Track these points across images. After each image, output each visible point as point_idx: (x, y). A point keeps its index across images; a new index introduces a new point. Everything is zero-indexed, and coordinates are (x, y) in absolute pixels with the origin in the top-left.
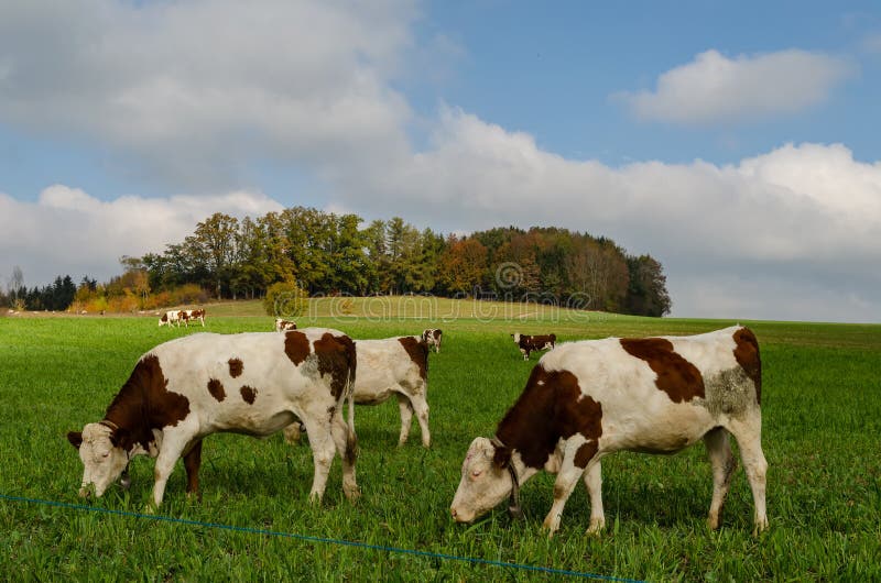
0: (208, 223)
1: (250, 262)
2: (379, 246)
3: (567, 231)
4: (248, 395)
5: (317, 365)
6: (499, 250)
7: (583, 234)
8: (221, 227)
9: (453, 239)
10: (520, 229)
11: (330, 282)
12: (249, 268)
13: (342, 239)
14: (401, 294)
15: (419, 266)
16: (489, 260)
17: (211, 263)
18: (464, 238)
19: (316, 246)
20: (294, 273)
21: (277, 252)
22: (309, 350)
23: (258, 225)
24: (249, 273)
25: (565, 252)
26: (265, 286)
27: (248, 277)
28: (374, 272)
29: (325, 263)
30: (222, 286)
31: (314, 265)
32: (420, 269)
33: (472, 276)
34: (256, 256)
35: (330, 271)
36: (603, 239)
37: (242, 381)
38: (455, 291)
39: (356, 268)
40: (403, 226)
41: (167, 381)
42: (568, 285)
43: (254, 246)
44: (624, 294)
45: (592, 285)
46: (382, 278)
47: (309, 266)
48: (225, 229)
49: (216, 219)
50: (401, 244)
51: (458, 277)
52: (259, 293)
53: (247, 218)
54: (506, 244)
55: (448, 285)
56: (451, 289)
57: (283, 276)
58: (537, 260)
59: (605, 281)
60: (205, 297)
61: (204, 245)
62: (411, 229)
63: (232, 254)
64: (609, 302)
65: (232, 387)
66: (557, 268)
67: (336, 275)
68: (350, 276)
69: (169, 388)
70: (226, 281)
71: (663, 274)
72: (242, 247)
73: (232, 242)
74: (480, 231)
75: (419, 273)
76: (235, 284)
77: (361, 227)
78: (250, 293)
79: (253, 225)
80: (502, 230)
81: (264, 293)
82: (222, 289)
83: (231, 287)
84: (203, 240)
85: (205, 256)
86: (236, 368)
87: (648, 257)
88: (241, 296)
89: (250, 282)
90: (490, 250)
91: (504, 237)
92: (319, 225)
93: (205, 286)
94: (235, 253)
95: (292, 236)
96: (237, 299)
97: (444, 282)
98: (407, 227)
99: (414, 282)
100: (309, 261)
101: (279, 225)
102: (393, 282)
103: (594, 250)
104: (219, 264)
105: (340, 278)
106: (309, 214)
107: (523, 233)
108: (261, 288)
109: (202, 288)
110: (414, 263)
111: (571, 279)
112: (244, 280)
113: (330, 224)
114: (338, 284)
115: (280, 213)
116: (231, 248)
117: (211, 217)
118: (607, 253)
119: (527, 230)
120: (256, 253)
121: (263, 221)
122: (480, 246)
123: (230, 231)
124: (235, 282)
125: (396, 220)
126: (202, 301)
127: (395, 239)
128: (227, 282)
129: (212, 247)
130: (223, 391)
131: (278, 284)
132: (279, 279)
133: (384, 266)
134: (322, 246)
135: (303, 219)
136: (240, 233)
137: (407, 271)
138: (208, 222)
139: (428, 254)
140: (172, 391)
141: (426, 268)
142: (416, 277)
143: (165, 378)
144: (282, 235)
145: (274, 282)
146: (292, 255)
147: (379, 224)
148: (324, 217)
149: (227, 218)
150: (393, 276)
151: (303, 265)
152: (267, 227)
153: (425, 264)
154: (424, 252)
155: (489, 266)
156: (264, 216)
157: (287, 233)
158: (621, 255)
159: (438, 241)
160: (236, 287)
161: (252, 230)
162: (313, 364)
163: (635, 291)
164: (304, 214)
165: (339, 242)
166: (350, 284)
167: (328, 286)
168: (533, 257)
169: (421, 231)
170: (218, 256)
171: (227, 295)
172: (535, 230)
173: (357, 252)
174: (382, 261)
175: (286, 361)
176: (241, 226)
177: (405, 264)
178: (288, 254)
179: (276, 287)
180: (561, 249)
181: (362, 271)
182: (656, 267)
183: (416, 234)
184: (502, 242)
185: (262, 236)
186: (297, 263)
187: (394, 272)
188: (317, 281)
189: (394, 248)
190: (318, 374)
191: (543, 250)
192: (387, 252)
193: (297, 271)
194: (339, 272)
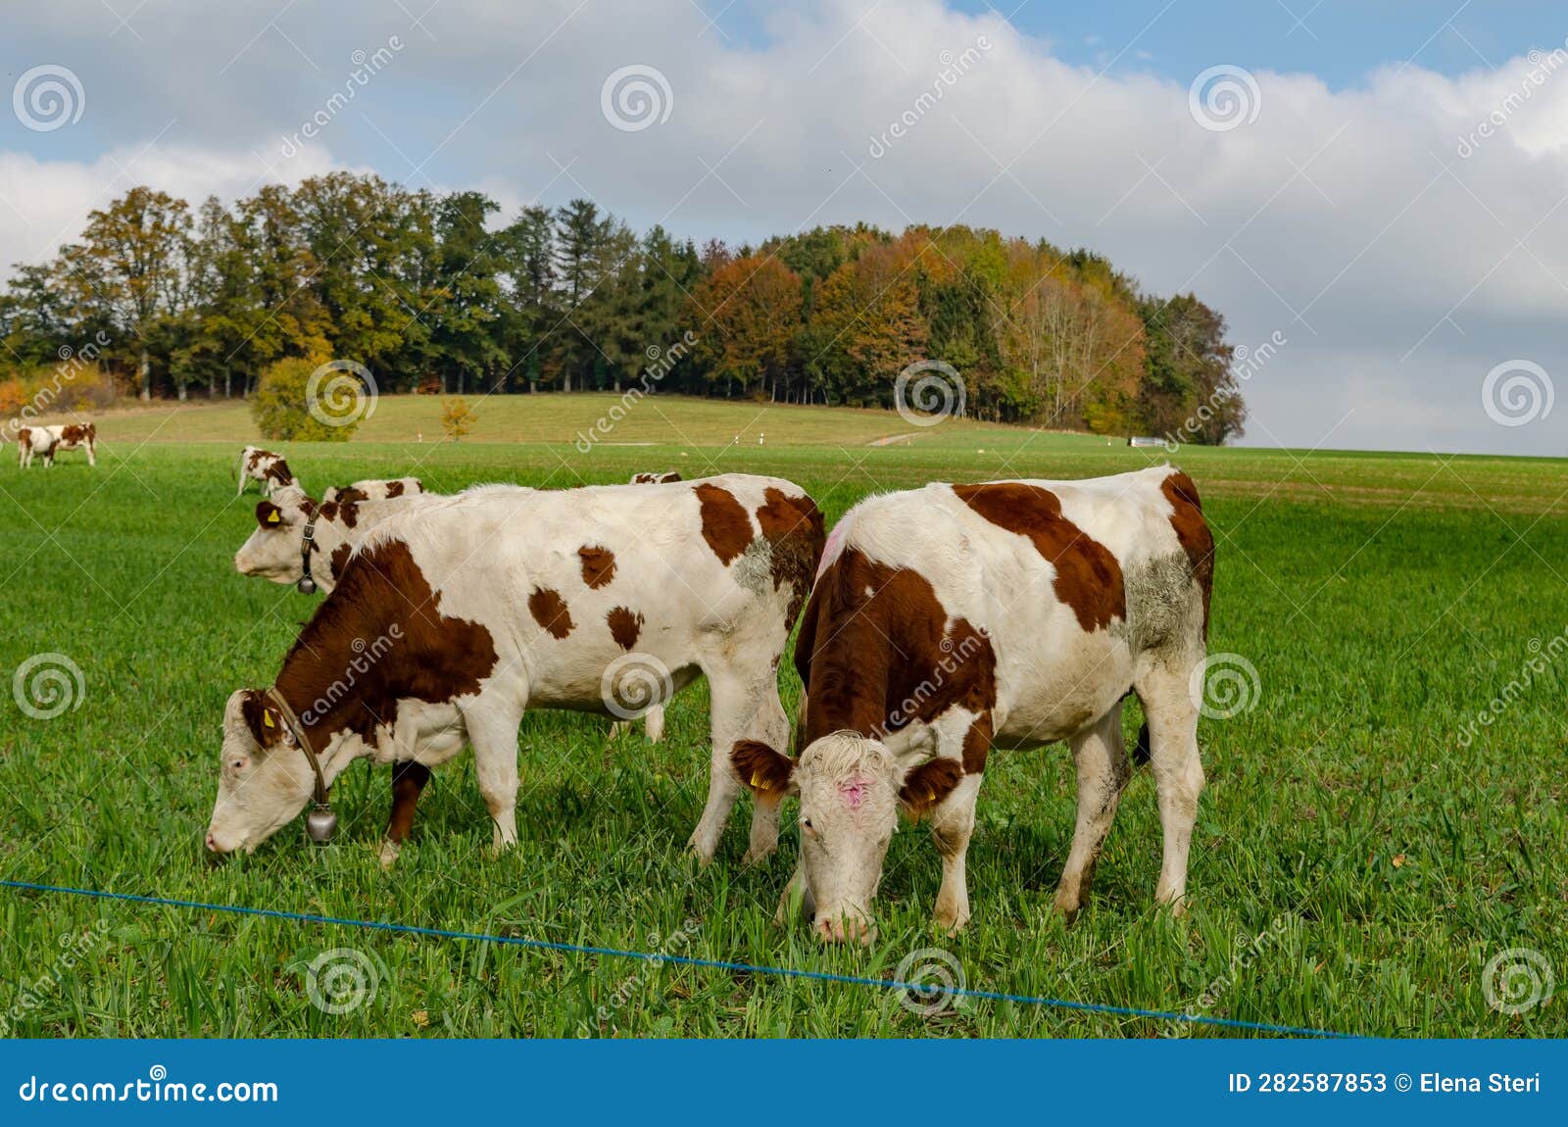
0: (115, 212)
1: (221, 308)
2: (536, 269)
3: (993, 236)
4: (625, 628)
5: (769, 565)
6: (829, 282)
7: (1033, 242)
8: (148, 221)
9: (717, 254)
10: (882, 230)
11: (417, 357)
12: (215, 323)
13: (447, 252)
14: (593, 388)
15: (635, 319)
16: (806, 304)
17: (123, 311)
18: (746, 252)
19: (381, 271)
20: (329, 337)
21: (287, 284)
22: (750, 531)
23: (239, 218)
24: (218, 335)
25: (991, 287)
26: (254, 367)
27: (215, 346)
28: (526, 334)
29: (405, 311)
30: (151, 364)
31: (378, 316)
32: (638, 327)
33: (763, 345)
34: (233, 294)
35: (419, 332)
36: (1082, 255)
37: (611, 597)
38: (722, 381)
39: (482, 324)
40: (598, 221)
41: (438, 595)
42: (995, 368)
43: (230, 267)
44: (1132, 390)
45: (1054, 368)
46: (544, 348)
47: (367, 319)
48: (157, 226)
49: (136, 200)
50: (590, 266)
51: (730, 348)
52: (241, 385)
53: (213, 199)
54: (848, 267)
55: (707, 365)
56: (712, 375)
57: (301, 341)
58: (922, 306)
59: (1086, 357)
60: (111, 393)
61: (107, 265)
62: (614, 232)
63: (175, 288)
64: (1095, 408)
65: (589, 608)
66: (969, 326)
67: (434, 340)
68: (463, 341)
69: (445, 609)
70: (161, 353)
71: (1226, 340)
72: (201, 271)
73: (176, 260)
74: (782, 234)
75: (634, 335)
76: (184, 361)
77: (493, 224)
78: (220, 383)
79: (228, 217)
80: (840, 232)
81: (253, 383)
82: (152, 374)
83: (174, 370)
84: (104, 252)
85: (108, 294)
86: (597, 565)
87: (1191, 299)
88: (197, 390)
89: (221, 357)
90: (808, 283)
91: (844, 250)
92: (388, 216)
93: (112, 366)
94: (183, 287)
95: (323, 244)
96: (189, 398)
97: (697, 359)
98: (606, 225)
99: (624, 358)
100: (365, 307)
101: (291, 219)
102: (573, 358)
103: (1058, 284)
104: (144, 312)
105: (442, 350)
106: (367, 190)
107: (887, 239)
108: (249, 373)
109: (103, 370)
110: (623, 311)
111: (1005, 351)
112: (205, 352)
113: (417, 216)
114: (436, 363)
115: (294, 187)
116: (174, 274)
117: (124, 198)
118: (1093, 290)
119: (898, 232)
120: (233, 287)
121: (252, 208)
122: (784, 270)
123: (171, 231)
124: (183, 358)
125: (581, 205)
126: (103, 404)
127: (577, 253)
128: (164, 355)
129: (126, 270)
130: (567, 615)
131: (289, 362)
132: (291, 350)
133: (547, 318)
134: (396, 269)
135: (349, 203)
136: (195, 236)
137: (606, 330)
138: (117, 209)
139: (657, 290)
140: (453, 614)
141: (651, 324)
142: (628, 346)
143: (434, 589)
144: (298, 240)
145: (279, 356)
146: (322, 290)
147: (538, 216)
148: (402, 198)
149: (162, 199)
150: (570, 344)
151: (354, 316)
152: (261, 221)
153: (649, 314)
154: (648, 286)
155: (804, 320)
156: (256, 195)
157: (312, 237)
158: (1126, 296)
159: (681, 258)
160: (187, 370)
161: (223, 229)
162: (759, 561)
163: (1159, 381)
164: (354, 191)
165: (439, 259)
166: (468, 363)
167: (411, 368)
168: (911, 299)
169: (641, 233)
170: (139, 291)
171: (164, 386)
172: (918, 234)
173: (483, 284)
174: (544, 307)
175: (703, 553)
176: (198, 220)
177: (601, 316)
178: (312, 289)
179: (285, 368)
180: (980, 281)
181: (495, 330)
182: (1210, 323)
183: (626, 241)
184: (837, 262)
185: (251, 245)
186: (336, 313)
187: (574, 333)
188: (386, 355)
189: (575, 274)
190: (770, 582)
191: (937, 282)
192: (557, 286)
193: (335, 330)
194: (440, 335)
